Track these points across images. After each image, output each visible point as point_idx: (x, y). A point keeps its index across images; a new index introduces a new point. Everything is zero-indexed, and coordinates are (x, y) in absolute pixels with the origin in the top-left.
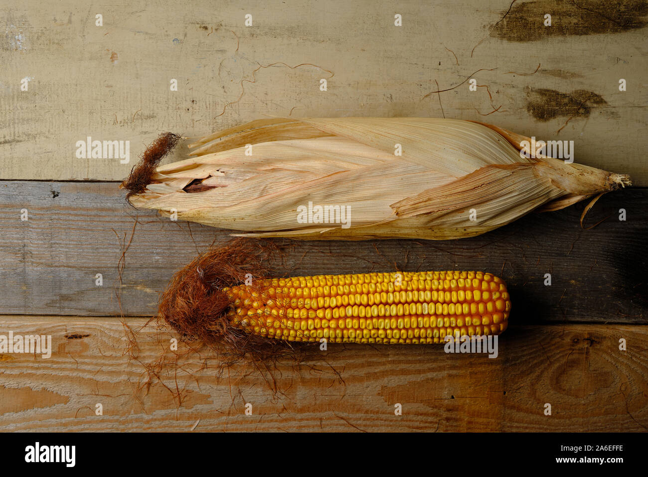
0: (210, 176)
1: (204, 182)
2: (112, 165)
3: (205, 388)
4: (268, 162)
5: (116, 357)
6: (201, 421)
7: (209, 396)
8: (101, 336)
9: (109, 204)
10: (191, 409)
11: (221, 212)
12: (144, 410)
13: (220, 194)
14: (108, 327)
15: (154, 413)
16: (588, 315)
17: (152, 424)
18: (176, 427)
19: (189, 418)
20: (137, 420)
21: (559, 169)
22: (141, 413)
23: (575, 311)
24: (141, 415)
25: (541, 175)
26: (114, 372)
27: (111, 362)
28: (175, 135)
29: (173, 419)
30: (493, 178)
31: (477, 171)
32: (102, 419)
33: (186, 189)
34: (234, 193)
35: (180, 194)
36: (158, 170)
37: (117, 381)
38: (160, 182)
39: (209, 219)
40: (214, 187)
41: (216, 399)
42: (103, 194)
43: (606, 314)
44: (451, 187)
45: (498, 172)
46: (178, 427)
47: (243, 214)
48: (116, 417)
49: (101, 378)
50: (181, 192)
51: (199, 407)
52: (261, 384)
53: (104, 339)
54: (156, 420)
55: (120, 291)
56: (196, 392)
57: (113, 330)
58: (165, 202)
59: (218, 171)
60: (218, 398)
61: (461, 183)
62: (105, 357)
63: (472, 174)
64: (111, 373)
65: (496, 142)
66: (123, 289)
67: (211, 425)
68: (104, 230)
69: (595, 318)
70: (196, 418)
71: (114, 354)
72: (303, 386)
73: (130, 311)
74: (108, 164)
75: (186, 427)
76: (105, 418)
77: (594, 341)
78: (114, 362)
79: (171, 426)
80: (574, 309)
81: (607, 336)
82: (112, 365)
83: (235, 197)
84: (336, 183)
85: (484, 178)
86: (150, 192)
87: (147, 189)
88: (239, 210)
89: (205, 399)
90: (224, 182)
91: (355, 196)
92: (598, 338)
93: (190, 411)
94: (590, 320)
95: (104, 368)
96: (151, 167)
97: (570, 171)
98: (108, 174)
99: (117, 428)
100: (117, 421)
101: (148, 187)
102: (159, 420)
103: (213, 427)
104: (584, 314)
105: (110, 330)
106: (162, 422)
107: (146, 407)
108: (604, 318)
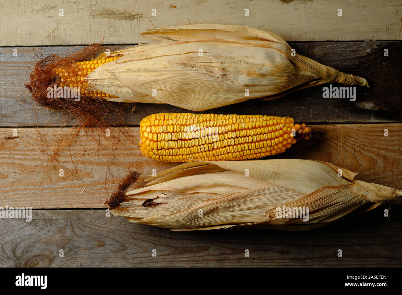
0: (158, 197)
1: (155, 201)
2: (31, 36)
3: (88, 168)
4: (192, 188)
5: (35, 150)
6: (87, 188)
7: (91, 173)
8: (26, 137)
9: (29, 59)
10: (80, 180)
11: (165, 218)
12: (52, 182)
13: (164, 207)
14: (30, 132)
15: (58, 184)
16: (318, 118)
17: (57, 190)
18: (71, 192)
19: (79, 187)
20: (48, 188)
21: (366, 188)
22: (50, 184)
23: (310, 116)
24: (50, 185)
25: (355, 192)
26: (34, 159)
27: (32, 153)
28: (137, 173)
29: (69, 187)
30: (326, 194)
31: (316, 191)
32: (28, 188)
33: (144, 205)
34: (172, 207)
35: (140, 207)
36: (127, 194)
37: (36, 165)
38: (128, 200)
39: (158, 223)
40: (160, 204)
41: (95, 175)
42: (26, 53)
43: (329, 117)
44: (301, 200)
45: (329, 191)
46: (73, 192)
47: (178, 219)
48: (36, 187)
49: (26, 163)
50: (141, 206)
51: (85, 179)
52: (122, 165)
53: (28, 139)
54: (59, 188)
55: (37, 111)
56: (83, 171)
57: (33, 134)
58: (131, 212)
59: (162, 194)
60: (96, 174)
61: (307, 198)
62: (28, 150)
63: (314, 192)
64: (32, 160)
65: (327, 172)
66: (38, 109)
67: (92, 190)
68: (26, 75)
69: (322, 120)
70: (83, 187)
71: (34, 148)
72: (148, 165)
73: (42, 123)
74: (29, 36)
75: (78, 192)
76: (29, 187)
77: (323, 133)
78: (34, 153)
79: (69, 191)
80: (310, 114)
81: (330, 130)
82: (33, 155)
83: (173, 209)
84: (233, 200)
85: (320, 195)
86: (122, 207)
87: (120, 205)
88: (176, 217)
89: (89, 174)
90: (166, 201)
91: (244, 207)
92: (325, 131)
93: (80, 182)
94: (320, 121)
95: (28, 157)
96: (123, 192)
97: (372, 189)
98: (29, 42)
99: (36, 193)
100: (36, 189)
101: (121, 204)
102: (61, 188)
103: (94, 191)
104: (316, 117)
105: (31, 134)
106: (63, 189)
107: (53, 180)
108: (328, 120)
